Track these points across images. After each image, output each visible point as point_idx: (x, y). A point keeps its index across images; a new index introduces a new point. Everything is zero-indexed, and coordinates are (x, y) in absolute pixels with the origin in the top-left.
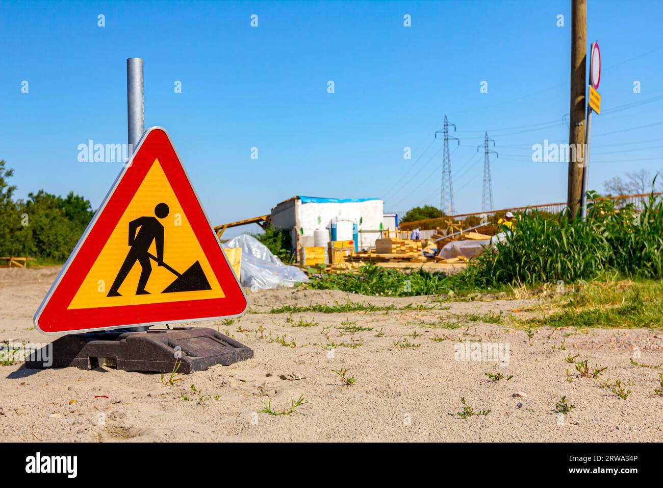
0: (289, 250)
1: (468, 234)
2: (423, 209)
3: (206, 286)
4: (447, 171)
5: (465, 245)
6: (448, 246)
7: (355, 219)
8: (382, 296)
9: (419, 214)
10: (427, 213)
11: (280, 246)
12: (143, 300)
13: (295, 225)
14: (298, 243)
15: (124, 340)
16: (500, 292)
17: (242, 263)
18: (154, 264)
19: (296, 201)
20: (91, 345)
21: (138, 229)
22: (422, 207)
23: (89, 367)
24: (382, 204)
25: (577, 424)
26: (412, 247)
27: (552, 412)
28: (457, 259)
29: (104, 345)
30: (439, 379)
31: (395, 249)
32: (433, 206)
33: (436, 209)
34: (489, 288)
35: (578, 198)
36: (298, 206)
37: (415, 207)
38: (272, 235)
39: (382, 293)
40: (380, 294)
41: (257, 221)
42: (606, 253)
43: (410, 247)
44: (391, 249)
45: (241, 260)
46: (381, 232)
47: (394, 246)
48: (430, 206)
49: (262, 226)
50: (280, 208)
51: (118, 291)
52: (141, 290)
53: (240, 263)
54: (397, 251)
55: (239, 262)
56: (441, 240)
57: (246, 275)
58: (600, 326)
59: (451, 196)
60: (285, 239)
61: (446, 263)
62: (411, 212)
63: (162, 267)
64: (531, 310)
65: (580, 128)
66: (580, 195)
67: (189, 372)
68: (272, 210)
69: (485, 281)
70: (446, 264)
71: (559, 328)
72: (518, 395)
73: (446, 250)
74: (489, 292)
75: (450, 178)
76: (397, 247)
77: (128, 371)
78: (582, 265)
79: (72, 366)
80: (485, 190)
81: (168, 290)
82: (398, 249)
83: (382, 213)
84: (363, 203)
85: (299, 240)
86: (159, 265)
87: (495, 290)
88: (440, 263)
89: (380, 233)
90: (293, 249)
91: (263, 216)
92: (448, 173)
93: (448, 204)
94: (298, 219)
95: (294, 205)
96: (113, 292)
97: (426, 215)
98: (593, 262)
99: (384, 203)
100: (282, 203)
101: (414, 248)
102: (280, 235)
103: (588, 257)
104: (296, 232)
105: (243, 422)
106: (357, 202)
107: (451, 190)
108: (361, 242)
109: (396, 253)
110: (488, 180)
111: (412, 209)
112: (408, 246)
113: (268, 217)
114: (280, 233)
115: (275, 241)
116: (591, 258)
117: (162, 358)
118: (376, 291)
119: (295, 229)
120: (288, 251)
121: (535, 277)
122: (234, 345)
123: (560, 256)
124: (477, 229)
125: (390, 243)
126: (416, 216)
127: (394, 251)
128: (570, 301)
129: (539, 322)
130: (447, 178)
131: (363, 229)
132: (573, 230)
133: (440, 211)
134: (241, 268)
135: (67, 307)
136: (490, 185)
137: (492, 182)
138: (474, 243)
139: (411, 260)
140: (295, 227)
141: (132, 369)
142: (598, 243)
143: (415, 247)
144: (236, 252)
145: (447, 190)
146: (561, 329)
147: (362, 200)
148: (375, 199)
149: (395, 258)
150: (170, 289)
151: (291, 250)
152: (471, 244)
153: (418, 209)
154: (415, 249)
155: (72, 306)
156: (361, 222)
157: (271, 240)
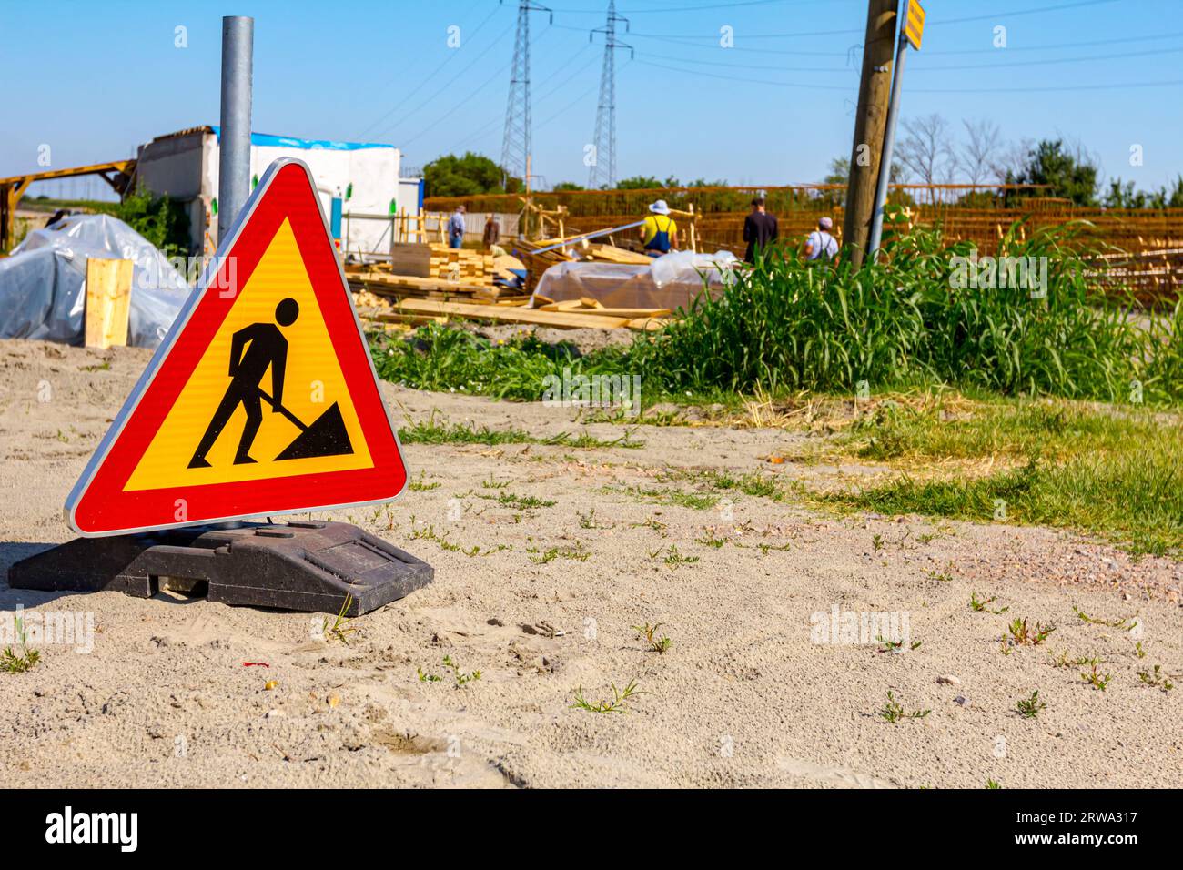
0: (183, 246)
1: (599, 250)
2: (461, 160)
3: (344, 447)
4: (521, 80)
5: (593, 271)
6: (555, 271)
7: (338, 188)
8: (464, 393)
9: (454, 172)
10: (470, 171)
11: (164, 237)
12: (245, 473)
13: (200, 192)
14: (206, 232)
15: (224, 549)
16: (712, 403)
17: (133, 294)
18: (266, 407)
19: (205, 136)
20: (154, 554)
21: (247, 345)
22: (460, 155)
23: (149, 593)
24: (399, 159)
25: (1058, 735)
26: (473, 266)
27: (1013, 713)
28: (578, 303)
29: (180, 556)
30: (802, 644)
31: (437, 267)
32: (484, 155)
33: (490, 161)
34: (688, 393)
35: (866, 218)
36: (209, 148)
37: (445, 155)
38: (144, 211)
39: (462, 388)
40: (457, 388)
41: (102, 173)
42: (914, 335)
43: (468, 265)
44: (429, 267)
45: (131, 288)
46: (392, 219)
47: (434, 261)
48: (477, 155)
49: (113, 183)
50: (163, 147)
51: (206, 458)
52: (242, 457)
53: (130, 295)
54: (441, 271)
55: (126, 292)
56: (538, 255)
57: (141, 322)
58: (963, 516)
59: (527, 137)
60: (174, 219)
61: (555, 310)
62: (435, 164)
63: (280, 415)
64: (802, 459)
65: (882, 77)
66: (870, 213)
67: (357, 613)
68: (141, 149)
69: (678, 377)
70: (557, 314)
71: (897, 518)
72: (948, 681)
73: (550, 278)
74: (689, 401)
75: (527, 95)
76: (442, 263)
77: (231, 606)
78: (870, 356)
79: (112, 590)
80: (600, 127)
81: (286, 455)
82: (442, 267)
83: (397, 177)
84: (356, 153)
85: (208, 225)
86: (275, 411)
87: (701, 398)
88: (544, 310)
89: (389, 222)
90: (193, 245)
91: (119, 162)
92: (523, 84)
93: (517, 154)
94: (207, 178)
95: (201, 146)
96: (199, 461)
97: (468, 174)
98: (893, 352)
99: (402, 156)
100: (169, 137)
101: (477, 267)
102: (164, 211)
103: (881, 342)
104: (202, 207)
105: (570, 727)
106: (342, 149)
107: (527, 122)
108: (348, 238)
109: (439, 277)
110: (607, 106)
111: (438, 158)
112: (465, 262)
113: (132, 165)
114: (165, 207)
115: (152, 223)
116: (889, 344)
117: (302, 586)
118: (451, 382)
119: (202, 202)
120: (182, 249)
121: (778, 374)
122: (406, 560)
123: (830, 337)
124: (615, 235)
125: (425, 255)
126: (445, 175)
127: (434, 272)
128: (872, 443)
129: (852, 499)
130: (520, 95)
131: (353, 211)
132: (860, 287)
133: (500, 168)
134: (132, 304)
135: (123, 487)
136: (612, 118)
137: (616, 112)
138: (611, 269)
139: (474, 295)
140: (201, 196)
141: (241, 601)
142: (902, 314)
143: (479, 265)
144: (120, 268)
145: (519, 123)
146: (900, 521)
147: (354, 146)
148: (384, 146)
149: (439, 290)
150: (287, 454)
151: (189, 248)
152: (608, 270)
153: (452, 159)
154: (479, 270)
155: (131, 486)
156: (349, 193)
157: (143, 221)
